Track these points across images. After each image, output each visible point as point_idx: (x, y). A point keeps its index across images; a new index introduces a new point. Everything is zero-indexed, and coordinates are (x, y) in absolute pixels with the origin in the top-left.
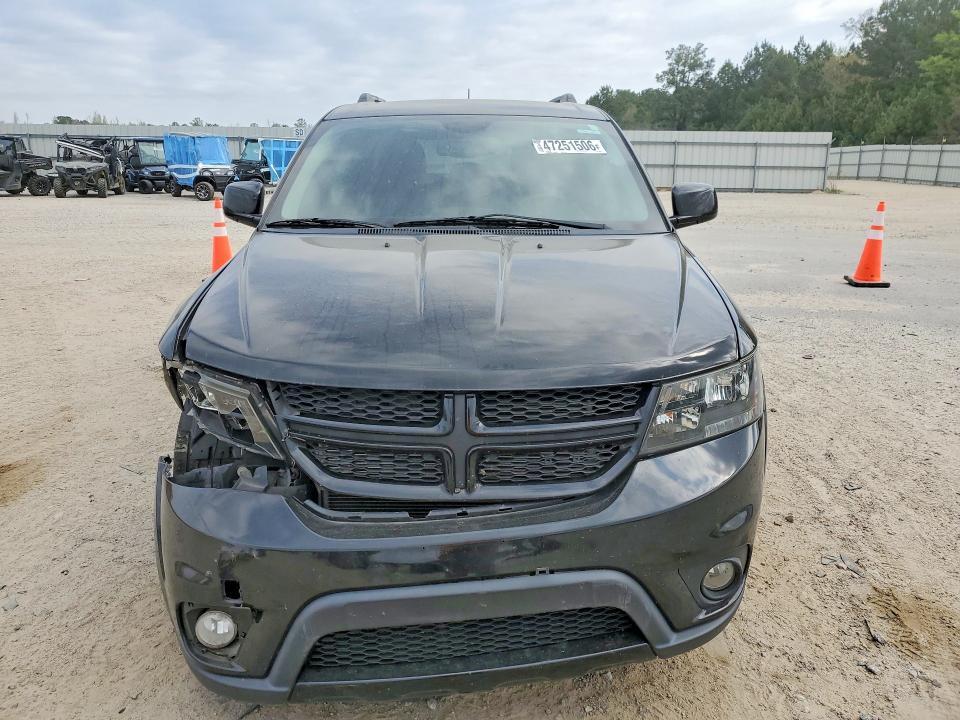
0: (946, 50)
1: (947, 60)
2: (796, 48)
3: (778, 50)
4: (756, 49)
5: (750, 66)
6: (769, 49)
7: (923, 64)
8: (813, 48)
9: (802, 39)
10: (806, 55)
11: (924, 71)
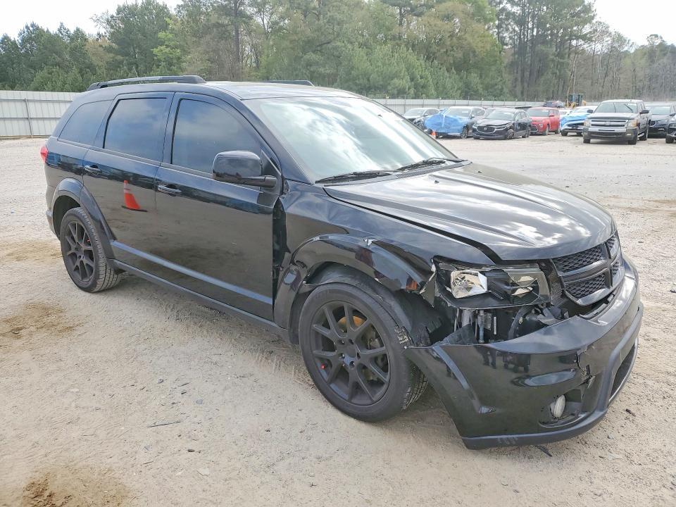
0: (167, 43)
1: (169, 49)
2: (59, 30)
3: (45, 30)
4: (27, 27)
5: (24, 41)
6: (38, 28)
7: (155, 51)
8: (72, 32)
9: (62, 24)
10: (69, 36)
11: (156, 56)
